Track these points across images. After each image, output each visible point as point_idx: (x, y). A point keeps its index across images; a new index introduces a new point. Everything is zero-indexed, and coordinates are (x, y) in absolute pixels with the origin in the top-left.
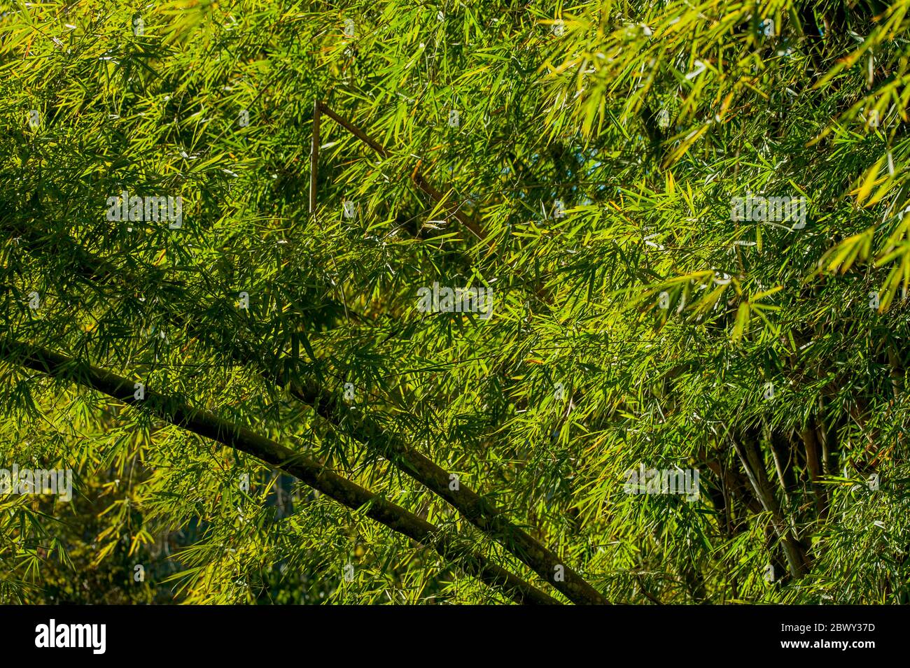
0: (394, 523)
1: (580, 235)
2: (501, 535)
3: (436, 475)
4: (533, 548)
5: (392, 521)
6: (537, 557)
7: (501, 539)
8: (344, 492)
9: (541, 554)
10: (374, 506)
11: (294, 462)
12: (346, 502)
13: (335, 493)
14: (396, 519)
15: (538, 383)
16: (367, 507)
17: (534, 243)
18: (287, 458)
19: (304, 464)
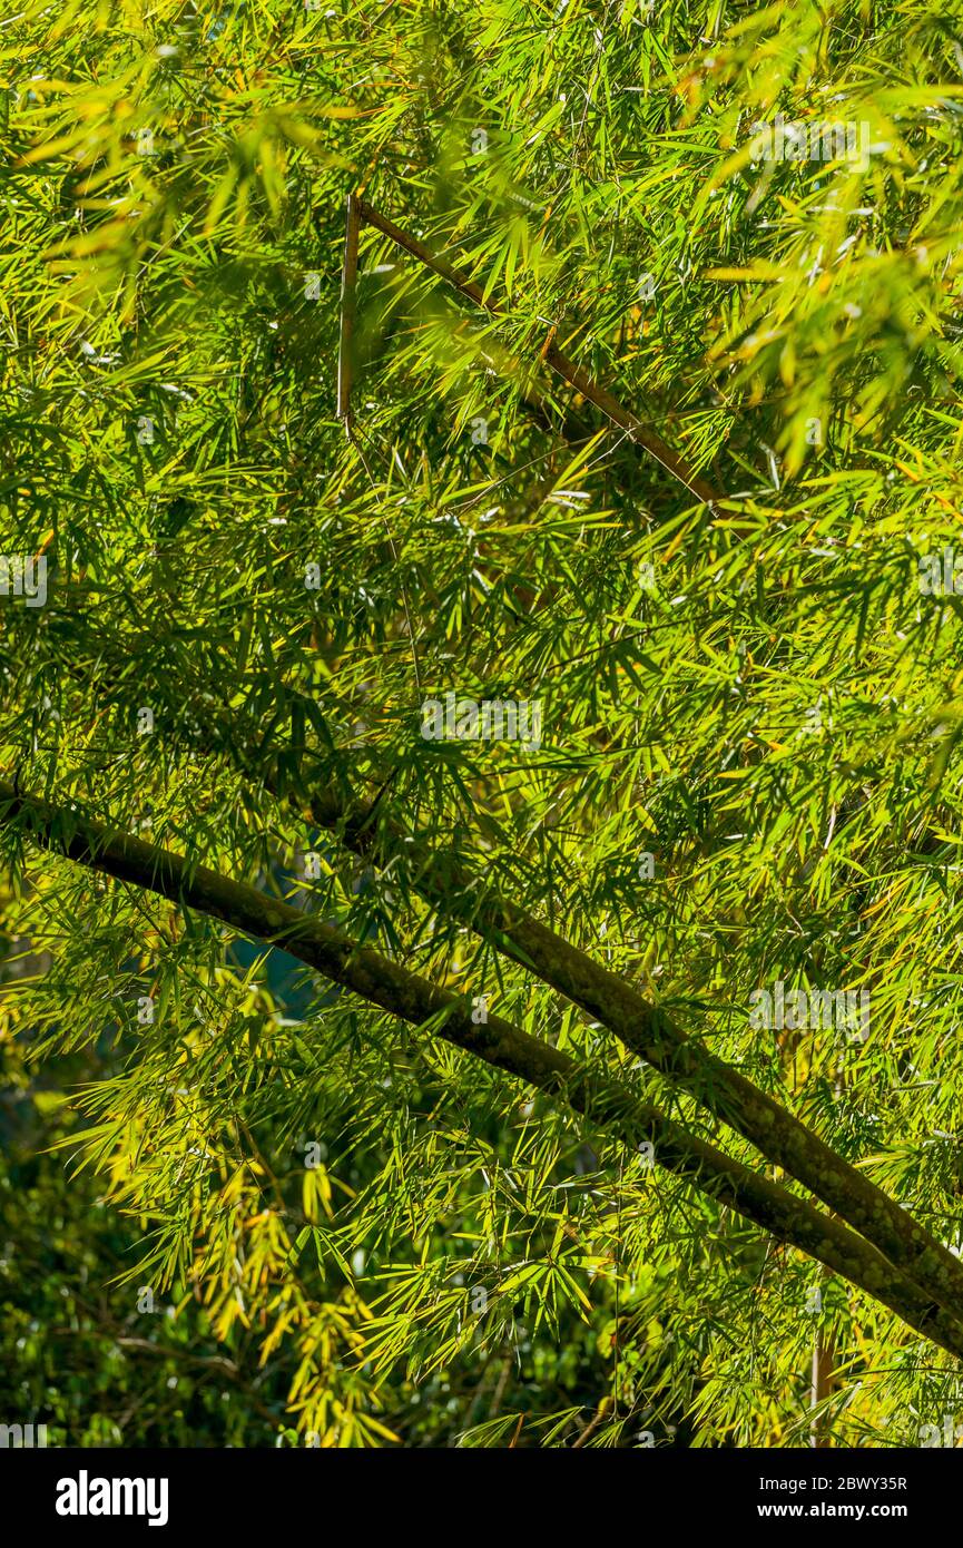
0: (491, 1051)
1: (841, 526)
2: (691, 1082)
3: (569, 964)
4: (754, 1104)
5: (485, 1045)
6: (762, 1120)
7: (691, 1089)
8: (394, 991)
9: (769, 1116)
10: (453, 1017)
11: (298, 932)
12: (400, 1011)
13: (378, 993)
14: (495, 1043)
15: (763, 796)
16: (440, 1019)
17: (754, 537)
18: (285, 926)
19: (318, 937)
